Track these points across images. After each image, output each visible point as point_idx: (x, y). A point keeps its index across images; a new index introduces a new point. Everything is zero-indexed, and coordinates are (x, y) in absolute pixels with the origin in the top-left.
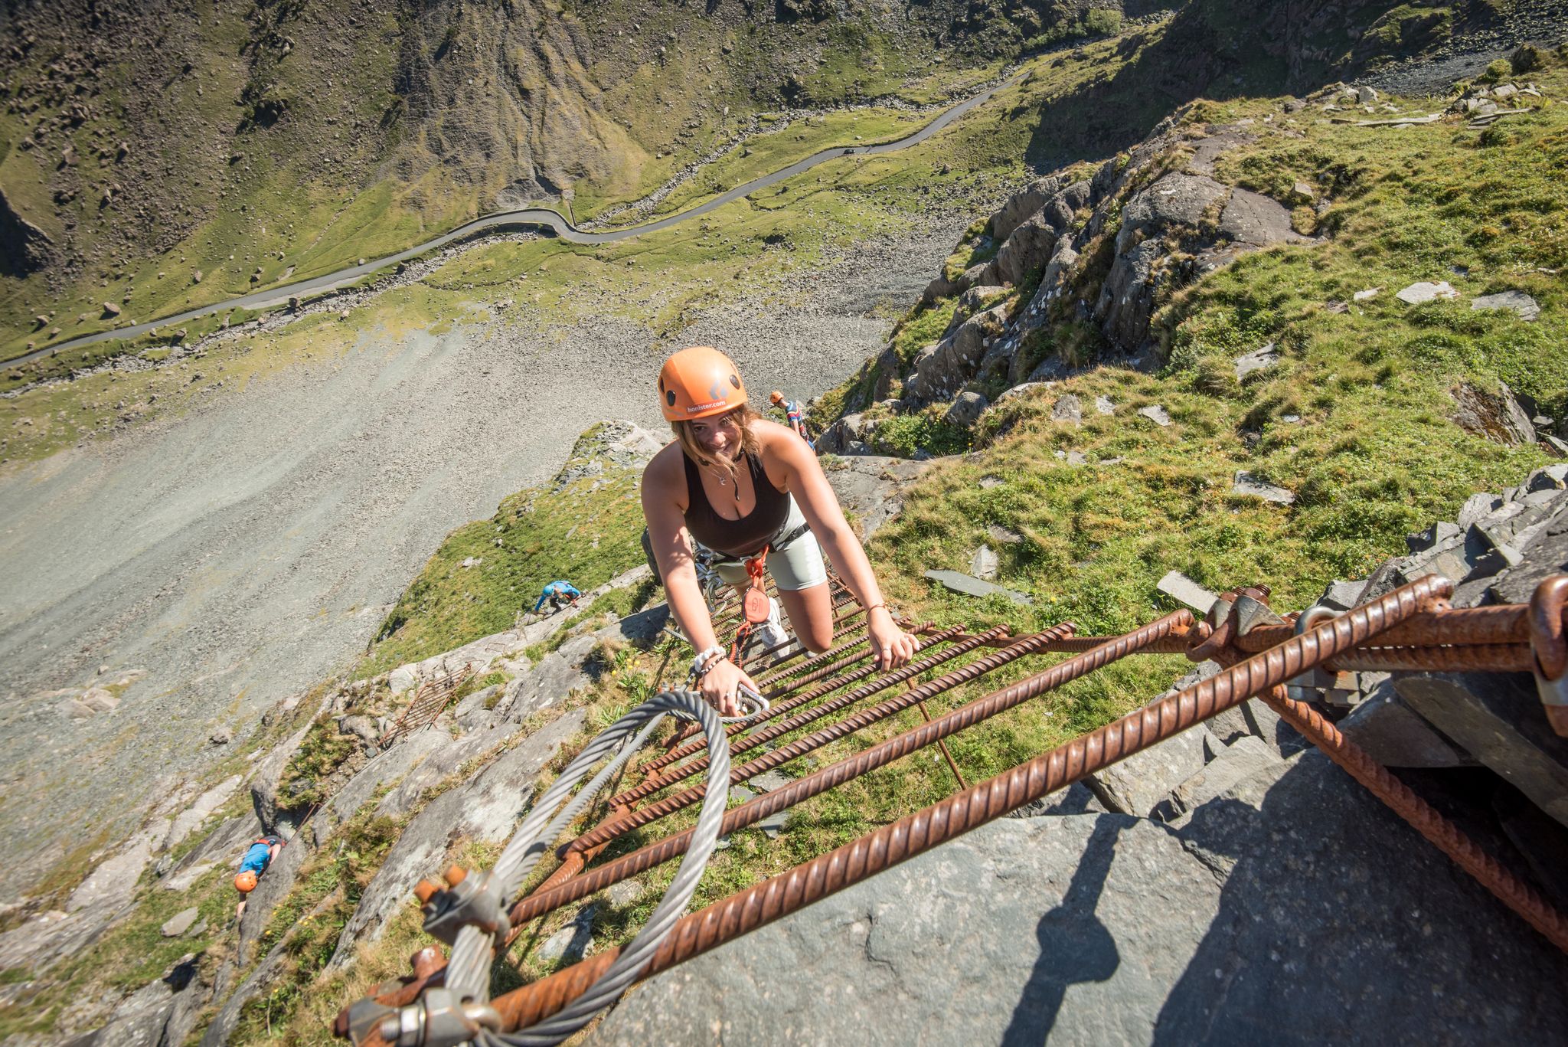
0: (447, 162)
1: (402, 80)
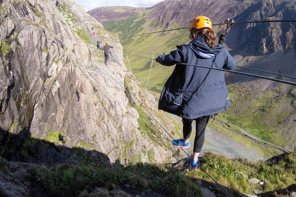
0: (283, 135)
1: (285, 120)
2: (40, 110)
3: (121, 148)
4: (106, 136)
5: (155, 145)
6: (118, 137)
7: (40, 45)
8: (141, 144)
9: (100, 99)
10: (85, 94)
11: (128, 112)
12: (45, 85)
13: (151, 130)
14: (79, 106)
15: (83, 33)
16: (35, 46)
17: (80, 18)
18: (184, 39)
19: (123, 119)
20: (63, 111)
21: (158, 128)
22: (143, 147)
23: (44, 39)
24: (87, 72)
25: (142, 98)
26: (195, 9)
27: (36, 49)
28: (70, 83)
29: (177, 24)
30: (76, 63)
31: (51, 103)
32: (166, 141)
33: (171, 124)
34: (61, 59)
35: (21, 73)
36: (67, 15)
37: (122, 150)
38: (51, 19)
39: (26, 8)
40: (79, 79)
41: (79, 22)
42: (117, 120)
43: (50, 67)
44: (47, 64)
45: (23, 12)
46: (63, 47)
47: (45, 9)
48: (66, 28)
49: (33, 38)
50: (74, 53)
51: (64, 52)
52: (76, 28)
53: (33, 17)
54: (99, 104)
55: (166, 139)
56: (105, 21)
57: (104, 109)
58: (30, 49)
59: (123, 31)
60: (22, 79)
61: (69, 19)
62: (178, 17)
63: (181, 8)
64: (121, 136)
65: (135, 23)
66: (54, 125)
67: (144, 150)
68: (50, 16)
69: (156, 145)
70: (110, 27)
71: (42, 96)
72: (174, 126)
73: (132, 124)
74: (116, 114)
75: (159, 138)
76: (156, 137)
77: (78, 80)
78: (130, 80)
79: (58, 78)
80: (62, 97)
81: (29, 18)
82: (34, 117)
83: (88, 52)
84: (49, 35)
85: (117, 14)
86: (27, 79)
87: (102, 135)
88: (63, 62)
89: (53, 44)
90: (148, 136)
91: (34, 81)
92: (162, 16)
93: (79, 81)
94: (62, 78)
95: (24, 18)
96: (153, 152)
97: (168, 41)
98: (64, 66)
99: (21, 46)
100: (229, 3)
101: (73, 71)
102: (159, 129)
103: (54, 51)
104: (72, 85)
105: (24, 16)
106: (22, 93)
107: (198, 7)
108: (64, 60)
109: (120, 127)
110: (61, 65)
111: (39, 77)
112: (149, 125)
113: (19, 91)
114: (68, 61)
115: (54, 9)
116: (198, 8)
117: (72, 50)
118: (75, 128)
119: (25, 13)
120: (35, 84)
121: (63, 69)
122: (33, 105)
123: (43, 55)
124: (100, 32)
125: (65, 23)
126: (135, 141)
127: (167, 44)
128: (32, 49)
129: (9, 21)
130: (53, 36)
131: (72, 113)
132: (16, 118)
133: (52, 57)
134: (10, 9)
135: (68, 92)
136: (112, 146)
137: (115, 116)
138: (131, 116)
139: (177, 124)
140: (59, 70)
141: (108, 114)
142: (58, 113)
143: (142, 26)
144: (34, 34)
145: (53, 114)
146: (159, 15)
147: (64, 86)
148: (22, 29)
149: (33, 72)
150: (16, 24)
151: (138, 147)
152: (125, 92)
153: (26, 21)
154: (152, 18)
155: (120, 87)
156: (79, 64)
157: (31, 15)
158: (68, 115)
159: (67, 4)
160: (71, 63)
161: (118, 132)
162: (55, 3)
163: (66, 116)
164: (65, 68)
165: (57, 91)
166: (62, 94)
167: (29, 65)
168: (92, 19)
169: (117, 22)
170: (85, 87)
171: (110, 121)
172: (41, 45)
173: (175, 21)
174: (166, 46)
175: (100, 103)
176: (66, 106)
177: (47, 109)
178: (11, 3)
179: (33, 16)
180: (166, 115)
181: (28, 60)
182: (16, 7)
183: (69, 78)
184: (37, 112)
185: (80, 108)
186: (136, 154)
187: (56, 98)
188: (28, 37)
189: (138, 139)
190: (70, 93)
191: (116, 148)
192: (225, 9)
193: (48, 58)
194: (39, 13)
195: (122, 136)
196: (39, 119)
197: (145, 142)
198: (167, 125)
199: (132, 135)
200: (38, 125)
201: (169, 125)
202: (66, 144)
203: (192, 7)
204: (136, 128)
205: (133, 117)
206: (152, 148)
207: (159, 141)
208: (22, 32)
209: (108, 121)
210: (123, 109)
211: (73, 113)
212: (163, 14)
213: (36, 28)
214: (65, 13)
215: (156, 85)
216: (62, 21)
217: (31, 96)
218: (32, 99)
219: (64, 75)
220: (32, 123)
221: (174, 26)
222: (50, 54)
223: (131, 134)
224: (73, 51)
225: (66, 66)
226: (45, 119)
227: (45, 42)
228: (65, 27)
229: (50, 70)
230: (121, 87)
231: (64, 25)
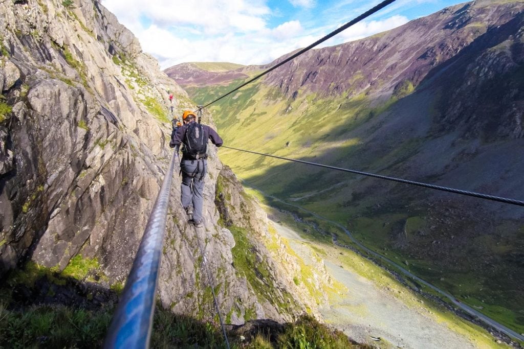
2: (62, 219)
3: (196, 297)
4: (174, 273)
5: (260, 300)
6: (194, 276)
7: (73, 115)
8: (232, 294)
9: (171, 210)
10: (148, 200)
11: (217, 235)
12: (77, 180)
13: (256, 269)
14: (134, 217)
15: (155, 104)
16: (65, 114)
17: (151, 79)
18: (322, 118)
19: (206, 245)
20: (105, 224)
21: (269, 268)
22: (237, 301)
23: (81, 106)
24: (156, 166)
25: (246, 215)
26: (347, 62)
27: (66, 120)
28: (123, 181)
29: (312, 92)
30: (139, 151)
31: (85, 209)
32: (281, 295)
33: (293, 263)
34: (111, 142)
35: (32, 156)
36: (129, 71)
37: (199, 300)
38: (99, 75)
39: (46, 48)
40: (139, 175)
41: (149, 85)
42: (196, 247)
43: (90, 153)
44: (85, 147)
45: (40, 53)
46: (115, 123)
47: (86, 55)
48: (125, 93)
49: (59, 102)
50: (137, 135)
51: (117, 131)
52: (145, 95)
53: (62, 66)
54: (170, 218)
55: (281, 291)
56: (194, 88)
57: (176, 226)
58: (53, 118)
59: (223, 104)
60: (33, 165)
61: (133, 78)
62: (314, 81)
63: (320, 62)
64: (199, 275)
65: (242, 91)
66: (83, 247)
67: (239, 306)
68: (97, 70)
69: (262, 299)
70: (201, 97)
71: (69, 197)
72: (299, 268)
73: (222, 255)
74: (196, 236)
75: (269, 286)
76: (263, 283)
77: (138, 177)
78: (228, 183)
79: (104, 171)
80: (107, 201)
81: (54, 65)
82: (48, 230)
83: (161, 135)
84: (90, 101)
85: (213, 77)
86: (45, 166)
87: (167, 269)
88: (114, 147)
89: (98, 116)
90: (250, 280)
91: (57, 172)
92: (286, 80)
93: (140, 179)
94: (110, 172)
95: (43, 65)
96: (255, 312)
97: (295, 123)
98: (115, 153)
99: (36, 111)
100: (423, 39)
101: (130, 163)
102: (270, 271)
103: (100, 127)
104: (126, 184)
105: (44, 61)
106: (28, 189)
107: (354, 58)
108: (116, 144)
109: (200, 259)
110: (109, 151)
111: (68, 166)
112: (252, 261)
113: (24, 185)
114: (123, 145)
115: (104, 58)
116: (352, 60)
117: (134, 129)
118: (122, 254)
119: (44, 55)
120: (59, 176)
121: (113, 157)
122: (50, 210)
123: (79, 131)
124: (183, 104)
125: (123, 84)
126: (223, 286)
127: (294, 128)
128: (58, 119)
129: (7, 63)
130: (99, 104)
131: (121, 229)
132: (7, 230)
133: (95, 136)
134: (10, 42)
135: (119, 193)
136: (181, 292)
137: (193, 239)
138: (222, 241)
139: (306, 264)
140: (106, 158)
141: (182, 234)
142: (95, 226)
143: (254, 98)
144: (61, 96)
145: (86, 228)
146: (282, 77)
147: (112, 185)
148: (37, 83)
149: (58, 157)
150: (25, 73)
151: (227, 298)
152: (216, 202)
153: (47, 71)
154: (270, 83)
155: (208, 194)
156: (143, 153)
157: (57, 61)
158: (114, 232)
159: (129, 52)
160: (129, 150)
161: (195, 267)
162: (108, 48)
163: (110, 233)
164: (118, 156)
165: (100, 191)
166: (107, 197)
167: (51, 145)
168: (169, 82)
169: (212, 90)
170: (149, 189)
171: (184, 248)
172: (76, 115)
173: (308, 88)
174: (291, 131)
175: (171, 216)
176: (112, 217)
177: (75, 219)
178: (11, 30)
179: (62, 64)
180: (285, 247)
181: (48, 136)
182: (23, 40)
183: (123, 172)
184: (56, 223)
185: (137, 221)
186: (222, 312)
187: (97, 202)
188: (51, 98)
189: (229, 283)
190: (121, 196)
191: (188, 296)
192: (413, 53)
193: (87, 138)
194: (73, 61)
195: (201, 275)
196: (58, 235)
197: (240, 290)
198: (286, 265)
199: (218, 275)
200: (52, 245)
201: (290, 266)
202: (99, 282)
203: (340, 61)
204: (227, 263)
205: (225, 244)
206: (254, 303)
207: (268, 294)
208: (37, 88)
209: (180, 247)
210: (209, 229)
211: (123, 229)
212: (288, 76)
213: (67, 85)
214: (125, 68)
215: (271, 195)
216: (118, 81)
217: (48, 195)
218: (48, 199)
219: (115, 168)
220: (41, 241)
221: (306, 97)
222: (91, 131)
223: (217, 273)
224: (136, 131)
225: (120, 154)
226: (68, 234)
227: (83, 111)
228: (124, 91)
229: (90, 157)
230: (210, 193)
231: (121, 87)
